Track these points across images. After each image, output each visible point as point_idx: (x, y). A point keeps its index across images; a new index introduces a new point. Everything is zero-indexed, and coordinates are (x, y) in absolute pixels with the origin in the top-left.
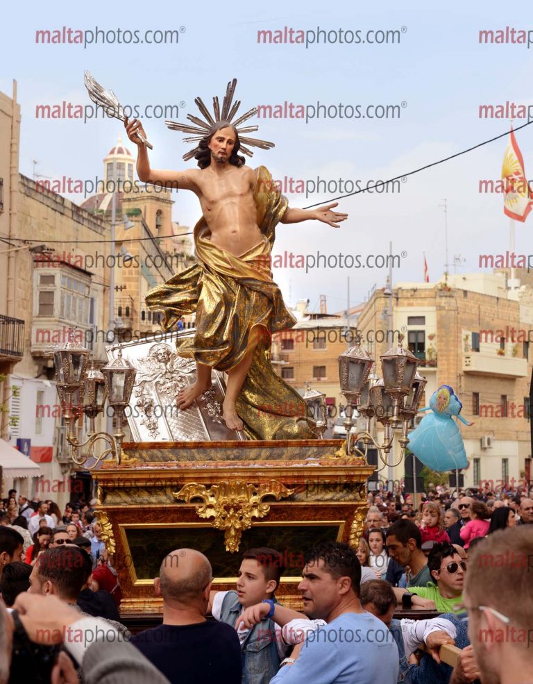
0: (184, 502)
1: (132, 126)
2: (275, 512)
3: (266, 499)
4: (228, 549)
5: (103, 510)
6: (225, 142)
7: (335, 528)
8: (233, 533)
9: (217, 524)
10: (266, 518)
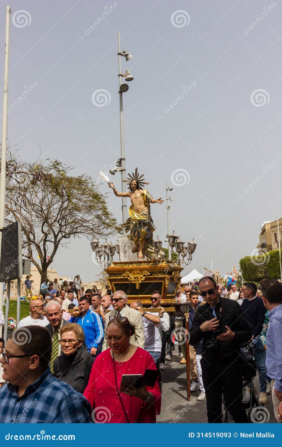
0: (125, 277)
1: (109, 183)
2: (146, 279)
3: (144, 276)
4: (136, 288)
5: (108, 279)
6: (133, 185)
7: (162, 283)
8: (137, 284)
9: (133, 282)
10: (144, 281)
